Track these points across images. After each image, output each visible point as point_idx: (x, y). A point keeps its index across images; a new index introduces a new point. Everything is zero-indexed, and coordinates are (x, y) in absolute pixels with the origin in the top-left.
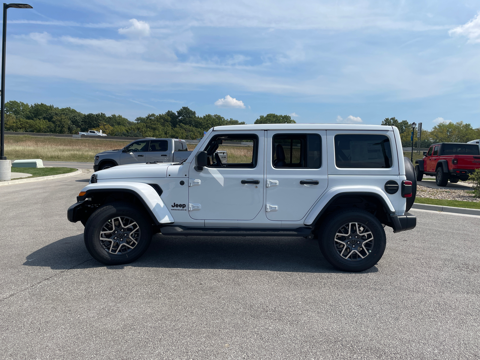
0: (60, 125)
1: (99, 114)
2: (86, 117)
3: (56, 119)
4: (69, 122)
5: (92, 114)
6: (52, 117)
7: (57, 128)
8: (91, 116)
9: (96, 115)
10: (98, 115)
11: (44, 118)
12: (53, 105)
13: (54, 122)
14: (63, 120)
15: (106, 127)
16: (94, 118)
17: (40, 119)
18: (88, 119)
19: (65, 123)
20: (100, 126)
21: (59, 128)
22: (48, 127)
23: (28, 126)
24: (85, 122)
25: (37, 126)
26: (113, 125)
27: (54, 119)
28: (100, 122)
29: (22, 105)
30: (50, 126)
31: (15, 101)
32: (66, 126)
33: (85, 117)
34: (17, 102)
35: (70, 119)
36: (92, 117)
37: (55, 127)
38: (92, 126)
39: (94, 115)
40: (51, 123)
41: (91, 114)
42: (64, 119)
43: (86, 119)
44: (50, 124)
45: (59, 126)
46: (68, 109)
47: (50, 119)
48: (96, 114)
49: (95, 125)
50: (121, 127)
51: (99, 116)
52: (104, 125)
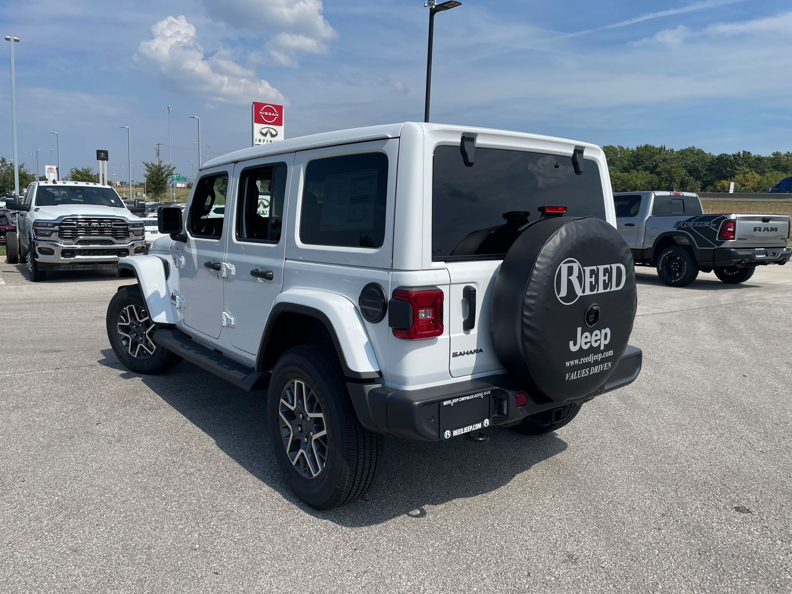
0: (667, 178)
1: (739, 153)
2: (714, 161)
3: (662, 169)
4: (683, 172)
5: (727, 155)
6: (656, 166)
7: (663, 183)
8: (724, 157)
9: (734, 156)
10: (738, 156)
11: (646, 169)
12: (664, 146)
13: (659, 174)
14: (673, 169)
15: (748, 176)
16: (729, 162)
17: (638, 171)
18: (717, 164)
19: (676, 174)
20: (736, 176)
21: (665, 183)
22: (649, 183)
23: (619, 182)
24: (712, 170)
25: (632, 182)
26: (762, 173)
27: (659, 169)
28: (737, 168)
29: (621, 151)
30: (652, 181)
31: (611, 146)
32: (678, 180)
33: (712, 162)
34: (613, 147)
35: (687, 167)
36: (725, 160)
37: (660, 182)
38: (723, 176)
39: (730, 156)
40: (654, 176)
41: (723, 155)
42: (675, 168)
43: (713, 164)
44: (652, 177)
45: (667, 180)
46: (691, 150)
47: (653, 170)
48: (733, 154)
49: (727, 175)
50: (777, 174)
51: (738, 158)
52: (744, 174)
